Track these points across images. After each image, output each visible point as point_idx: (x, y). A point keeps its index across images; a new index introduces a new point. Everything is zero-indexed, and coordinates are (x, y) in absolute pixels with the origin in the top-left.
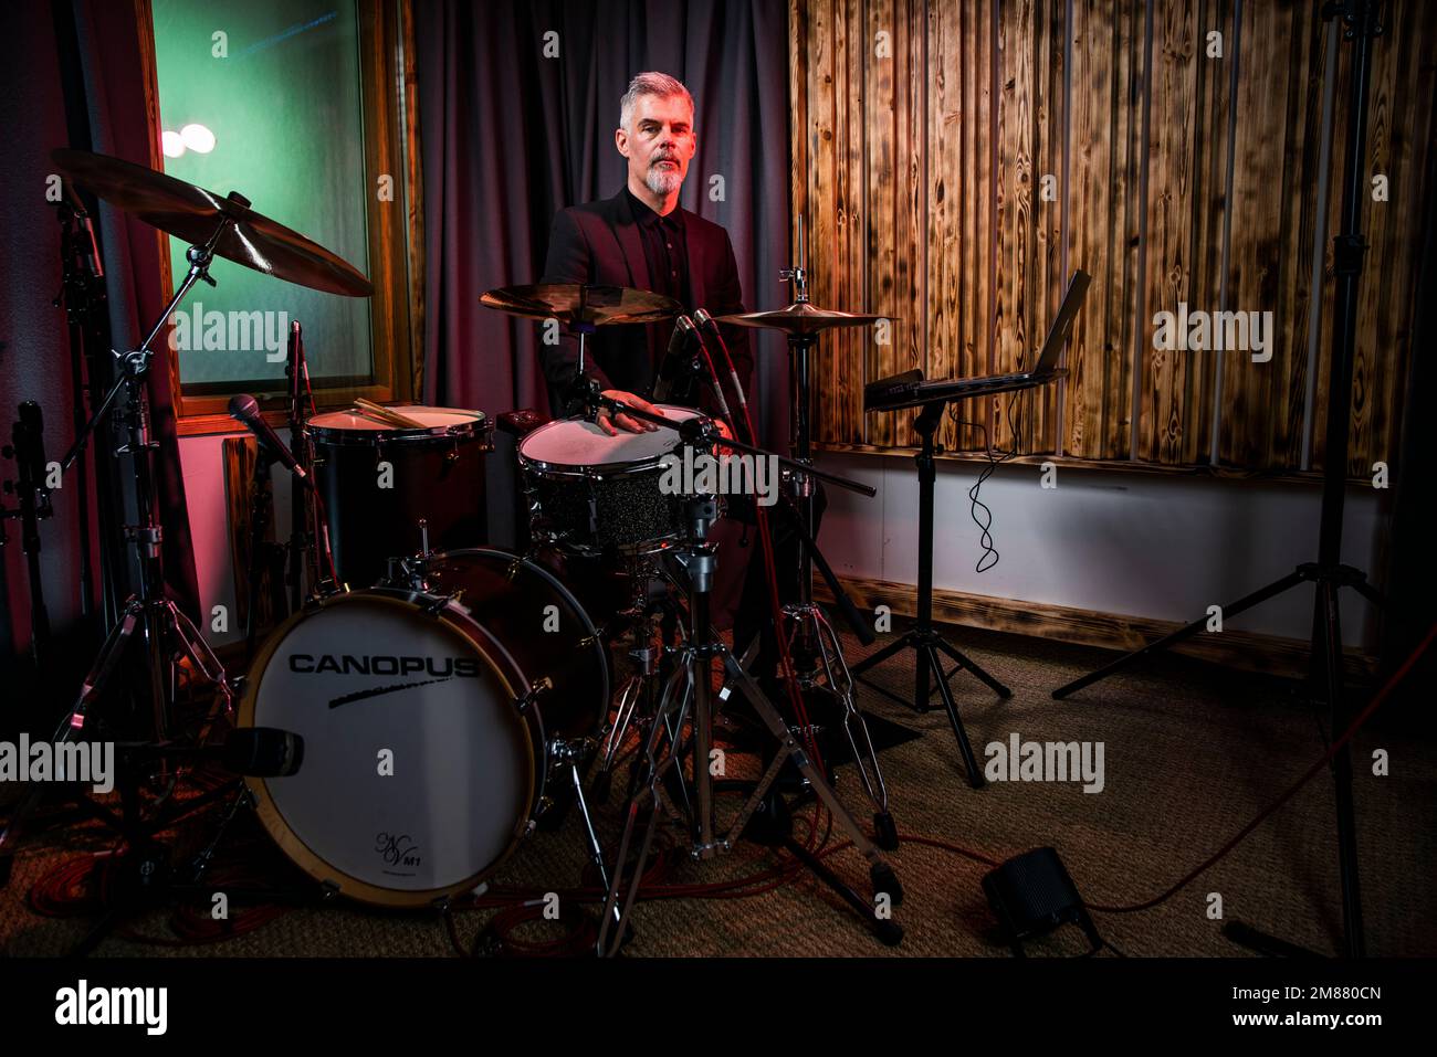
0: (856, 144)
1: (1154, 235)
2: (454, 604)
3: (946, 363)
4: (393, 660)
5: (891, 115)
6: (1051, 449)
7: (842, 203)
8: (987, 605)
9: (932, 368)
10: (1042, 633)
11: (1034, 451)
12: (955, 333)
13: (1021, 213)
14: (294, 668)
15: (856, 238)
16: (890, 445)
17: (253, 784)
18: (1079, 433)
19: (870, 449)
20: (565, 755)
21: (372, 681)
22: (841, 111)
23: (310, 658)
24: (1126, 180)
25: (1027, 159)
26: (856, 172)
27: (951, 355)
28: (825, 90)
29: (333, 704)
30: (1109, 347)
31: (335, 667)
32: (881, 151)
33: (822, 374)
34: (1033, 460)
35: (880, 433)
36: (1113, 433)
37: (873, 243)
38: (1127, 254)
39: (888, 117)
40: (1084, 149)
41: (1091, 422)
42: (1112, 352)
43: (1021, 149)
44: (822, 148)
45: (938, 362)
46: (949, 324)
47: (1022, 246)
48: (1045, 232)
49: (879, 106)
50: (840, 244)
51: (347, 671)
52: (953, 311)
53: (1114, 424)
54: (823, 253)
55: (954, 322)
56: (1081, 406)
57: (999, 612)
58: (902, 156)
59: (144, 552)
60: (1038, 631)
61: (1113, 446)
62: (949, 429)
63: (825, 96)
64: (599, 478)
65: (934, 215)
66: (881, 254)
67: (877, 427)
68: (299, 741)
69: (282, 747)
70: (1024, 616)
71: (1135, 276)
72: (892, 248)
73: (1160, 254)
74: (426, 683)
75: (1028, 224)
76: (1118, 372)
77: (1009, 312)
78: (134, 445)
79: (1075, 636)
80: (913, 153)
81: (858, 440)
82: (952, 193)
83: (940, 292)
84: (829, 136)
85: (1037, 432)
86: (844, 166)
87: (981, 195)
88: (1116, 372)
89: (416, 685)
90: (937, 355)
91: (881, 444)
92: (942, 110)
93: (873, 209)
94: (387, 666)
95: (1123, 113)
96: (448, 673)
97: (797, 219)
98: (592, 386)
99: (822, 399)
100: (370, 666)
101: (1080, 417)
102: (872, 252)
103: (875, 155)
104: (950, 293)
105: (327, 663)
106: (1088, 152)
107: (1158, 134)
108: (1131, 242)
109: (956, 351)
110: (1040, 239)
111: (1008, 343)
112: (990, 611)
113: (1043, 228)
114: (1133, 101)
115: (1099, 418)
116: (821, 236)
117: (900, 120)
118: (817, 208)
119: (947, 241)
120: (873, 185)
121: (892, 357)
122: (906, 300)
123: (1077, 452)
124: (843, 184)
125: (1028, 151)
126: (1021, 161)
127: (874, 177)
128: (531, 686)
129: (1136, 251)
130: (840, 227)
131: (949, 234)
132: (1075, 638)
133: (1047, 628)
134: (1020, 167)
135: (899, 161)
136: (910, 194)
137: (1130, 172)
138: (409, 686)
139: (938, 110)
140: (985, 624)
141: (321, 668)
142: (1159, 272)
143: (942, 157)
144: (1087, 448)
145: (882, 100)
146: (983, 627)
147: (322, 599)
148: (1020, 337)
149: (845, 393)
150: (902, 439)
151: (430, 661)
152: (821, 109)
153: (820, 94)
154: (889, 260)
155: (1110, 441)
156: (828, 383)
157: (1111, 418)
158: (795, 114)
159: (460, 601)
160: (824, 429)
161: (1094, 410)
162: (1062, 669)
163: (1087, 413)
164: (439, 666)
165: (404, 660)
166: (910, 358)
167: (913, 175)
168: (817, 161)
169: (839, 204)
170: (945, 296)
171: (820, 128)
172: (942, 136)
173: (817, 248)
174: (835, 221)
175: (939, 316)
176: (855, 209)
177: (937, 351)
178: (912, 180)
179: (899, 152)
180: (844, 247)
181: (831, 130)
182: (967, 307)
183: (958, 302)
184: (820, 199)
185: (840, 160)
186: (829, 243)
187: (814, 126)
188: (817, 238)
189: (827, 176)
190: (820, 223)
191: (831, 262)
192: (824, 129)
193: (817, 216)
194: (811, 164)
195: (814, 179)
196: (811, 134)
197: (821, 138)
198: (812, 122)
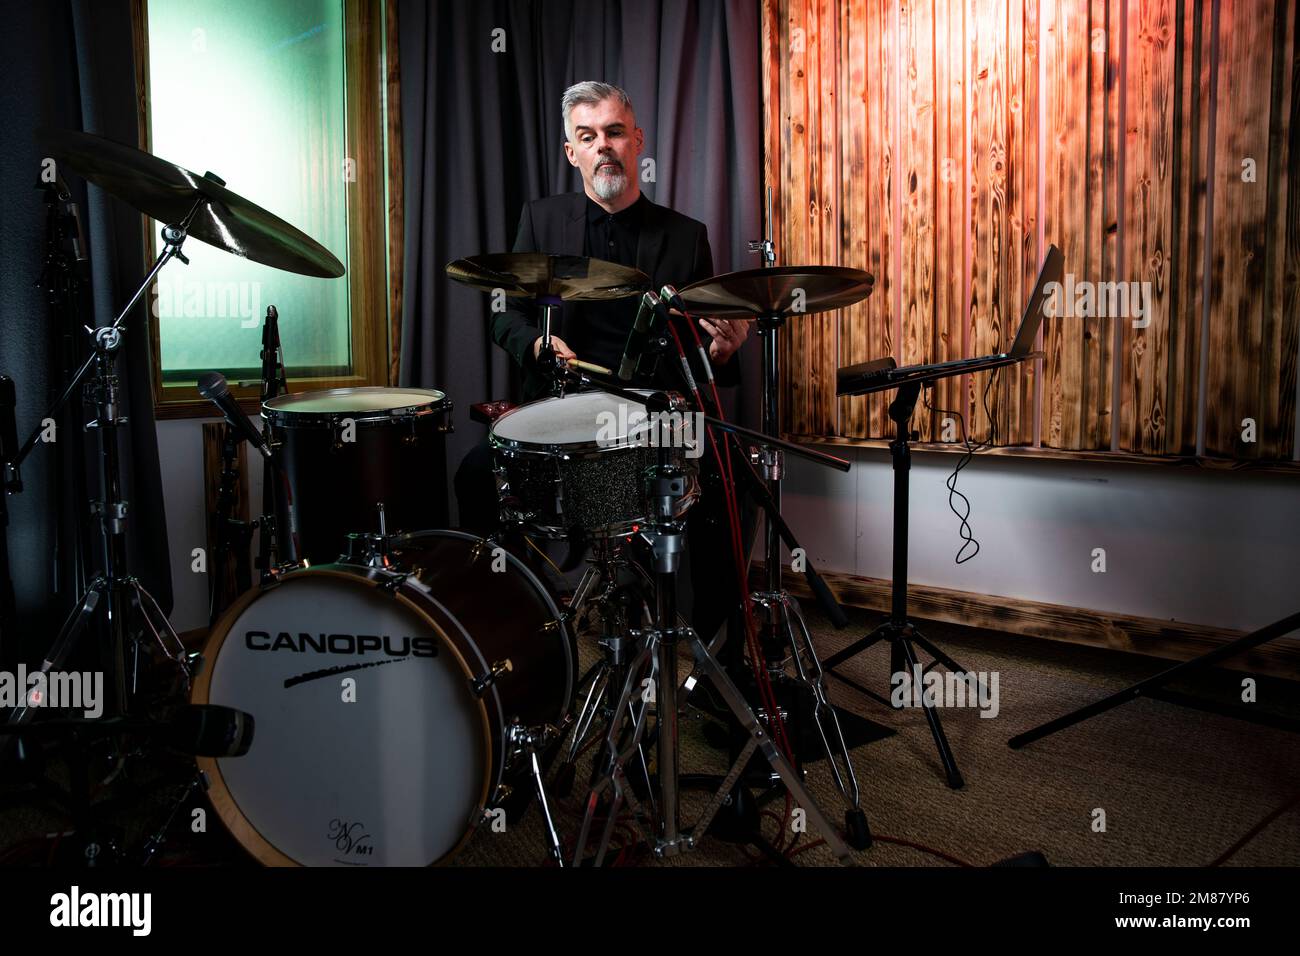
1: (1133, 222)
2: (413, 582)
3: (920, 352)
4: (350, 638)
5: (863, 107)
6: (1029, 440)
7: (814, 196)
8: (964, 600)
9: (906, 359)
10: (1020, 629)
11: (1011, 442)
12: (929, 323)
13: (995, 201)
14: (250, 645)
15: (828, 230)
16: (863, 436)
17: (205, 764)
18: (1058, 424)
19: (843, 441)
20: (524, 741)
21: (329, 660)
22: (813, 105)
23: (266, 635)
24: (1103, 165)
25: (1001, 147)
26: (829, 164)
27: (925, 345)
28: (797, 84)
29: (289, 683)
30: (1087, 336)
31: (291, 645)
32: (853, 143)
33: (795, 365)
34: (1010, 451)
35: (853, 425)
36: (1092, 424)
37: (846, 235)
38: (1105, 241)
39: (860, 110)
40: (1060, 136)
41: (1070, 412)
42: (1091, 341)
43: (995, 137)
44: (795, 142)
45: (911, 353)
46: (923, 314)
47: (997, 234)
48: (1020, 221)
49: (852, 98)
50: (812, 236)
51: (303, 649)
52: (926, 301)
53: (1093, 414)
54: (795, 245)
55: (928, 312)
56: (1060, 395)
57: (978, 608)
58: (874, 147)
59: (110, 526)
60: (1016, 627)
61: (1093, 437)
62: (923, 420)
63: (798, 91)
64: (566, 457)
65: (907, 205)
66: (854, 245)
67: (850, 418)
68: (249, 719)
69: (230, 725)
70: (1003, 612)
71: (1114, 262)
72: (864, 239)
73: (1139, 240)
74: (382, 662)
75: (1003, 212)
76: (1098, 361)
77: (984, 301)
78: (103, 421)
79: (1056, 633)
80: (885, 143)
81: (831, 432)
82: (925, 183)
83: (914, 282)
84: (801, 129)
85: (1014, 421)
86: (816, 159)
88: (1095, 360)
89: (372, 665)
90: (911, 346)
91: (854, 436)
92: (914, 101)
93: (845, 200)
94: (343, 644)
95: (1099, 99)
96: (405, 652)
97: (769, 212)
98: (557, 360)
99: (795, 392)
100: (325, 644)
101: (1058, 407)
102: (845, 243)
103: (848, 147)
104: (923, 282)
105: (284, 641)
106: (1064, 139)
107: (1135, 119)
108: (1109, 229)
109: (930, 341)
110: (1014, 226)
111: (984, 333)
112: (967, 606)
113: (1017, 216)
114: (1108, 86)
115: (1078, 407)
116: (793, 228)
117: (871, 112)
118: (789, 201)
119: (920, 231)
120: (846, 177)
121: (865, 348)
122: (880, 292)
123: (1055, 442)
124: (816, 176)
125: (1002, 140)
126: (995, 149)
127: (847, 169)
128: (491, 668)
129: (1114, 238)
130: (812, 219)
132: (1054, 635)
133: (1026, 624)
134: (994, 156)
135: (872, 150)
136: (882, 186)
137: (1107, 158)
138: (365, 666)
139: (910, 101)
140: (961, 619)
141: (277, 645)
142: (1138, 258)
143: (914, 148)
144: (1066, 437)
145: (854, 94)
146: (958, 622)
147: (279, 574)
148: (995, 326)
149: (818, 384)
150: (875, 429)
151: (387, 640)
152: (794, 102)
153: (792, 89)
154: (861, 250)
155: (1089, 432)
156: (799, 376)
157: (1090, 407)
158: (768, 108)
159: (420, 579)
160: (796, 422)
161: (1073, 400)
162: (1042, 667)
163: (1066, 404)
164: (397, 645)
165: (361, 639)
166: (884, 347)
167: (885, 166)
168: (790, 154)
169: (812, 197)
170: (918, 286)
171: (792, 122)
172: (915, 127)
173: (790, 240)
174: (807, 214)
175: (913, 306)
176: (827, 199)
177: (911, 342)
178: (884, 171)
179: (871, 144)
180: (817, 239)
181: (803, 124)
182: (942, 296)
183: (931, 292)
184: (792, 191)
185: (812, 154)
186: (801, 235)
187: (787, 120)
188: (790, 230)
189: (799, 169)
190: (793, 216)
191: (804, 254)
192: (796, 122)
193: (790, 208)
194: (784, 157)
195: (786, 173)
196: (783, 128)
197: (792, 131)
198: (785, 116)
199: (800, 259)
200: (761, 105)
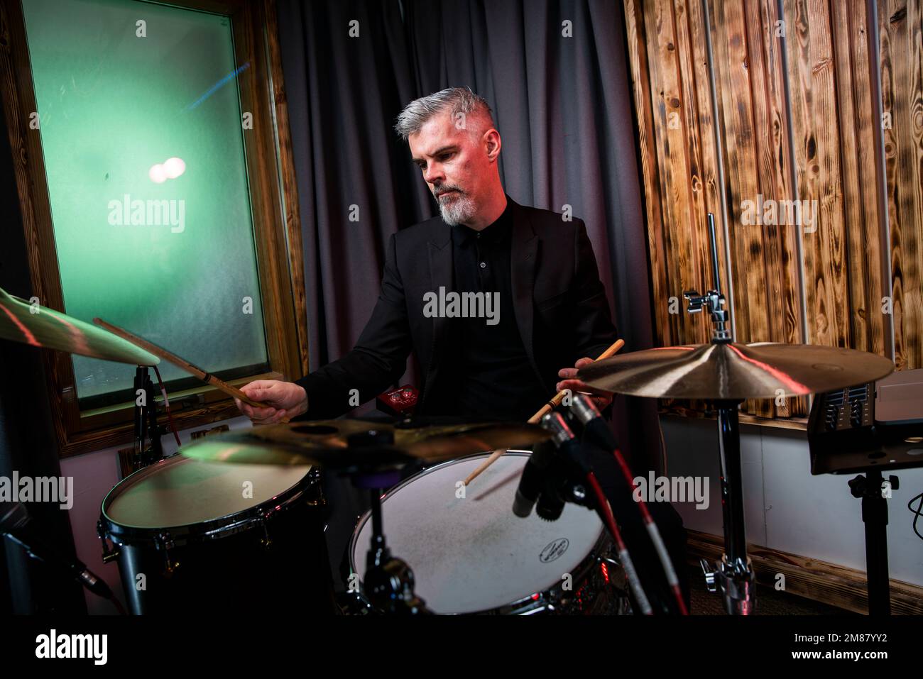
0: (705, 108)
3: (833, 332)
5: (746, 72)
7: (695, 170)
9: (813, 335)
12: (842, 298)
15: (714, 203)
22: (688, 78)
26: (708, 137)
27: (840, 323)
28: (668, 58)
32: (737, 112)
35: (757, 404)
37: (735, 208)
39: (742, 76)
45: (820, 329)
46: (834, 289)
49: (731, 65)
50: (697, 211)
52: (838, 276)
54: (680, 221)
55: (840, 288)
58: (761, 114)
63: (669, 64)
65: (803, 173)
77: (913, 274)
80: (773, 109)
82: (827, 147)
83: (819, 255)
84: (677, 104)
86: (695, 132)
87: (863, 145)
90: (821, 323)
92: (805, 61)
93: (731, 173)
97: (649, 190)
102: (734, 217)
103: (731, 116)
104: (832, 256)
109: (845, 319)
116: (676, 205)
117: (755, 77)
118: (669, 177)
119: (825, 200)
120: (730, 148)
121: (766, 325)
122: (777, 265)
124: (696, 150)
127: (731, 141)
130: (695, 194)
131: (827, 192)
134: (920, 108)
135: (758, 119)
136: (773, 153)
139: (801, 61)
143: (810, 110)
145: (734, 59)
150: (782, 409)
152: (665, 77)
153: (663, 63)
158: (638, 87)
166: (786, 322)
167: (774, 133)
168: (666, 130)
169: (692, 171)
170: (826, 259)
171: (666, 97)
172: (808, 87)
173: (673, 216)
174: (690, 188)
175: (820, 281)
176: (710, 172)
177: (821, 319)
178: (774, 138)
179: (758, 111)
180: (703, 214)
181: (678, 98)
182: (856, 270)
183: (843, 266)
184: (672, 167)
185: (690, 127)
186: (685, 211)
187: (660, 96)
188: (672, 207)
189: (677, 144)
190: (674, 191)
191: (690, 230)
192: (670, 97)
193: (670, 185)
194: (659, 134)
195: (663, 148)
196: (656, 103)
197: (667, 107)
198: (657, 91)
199: (686, 236)
200: (630, 83)
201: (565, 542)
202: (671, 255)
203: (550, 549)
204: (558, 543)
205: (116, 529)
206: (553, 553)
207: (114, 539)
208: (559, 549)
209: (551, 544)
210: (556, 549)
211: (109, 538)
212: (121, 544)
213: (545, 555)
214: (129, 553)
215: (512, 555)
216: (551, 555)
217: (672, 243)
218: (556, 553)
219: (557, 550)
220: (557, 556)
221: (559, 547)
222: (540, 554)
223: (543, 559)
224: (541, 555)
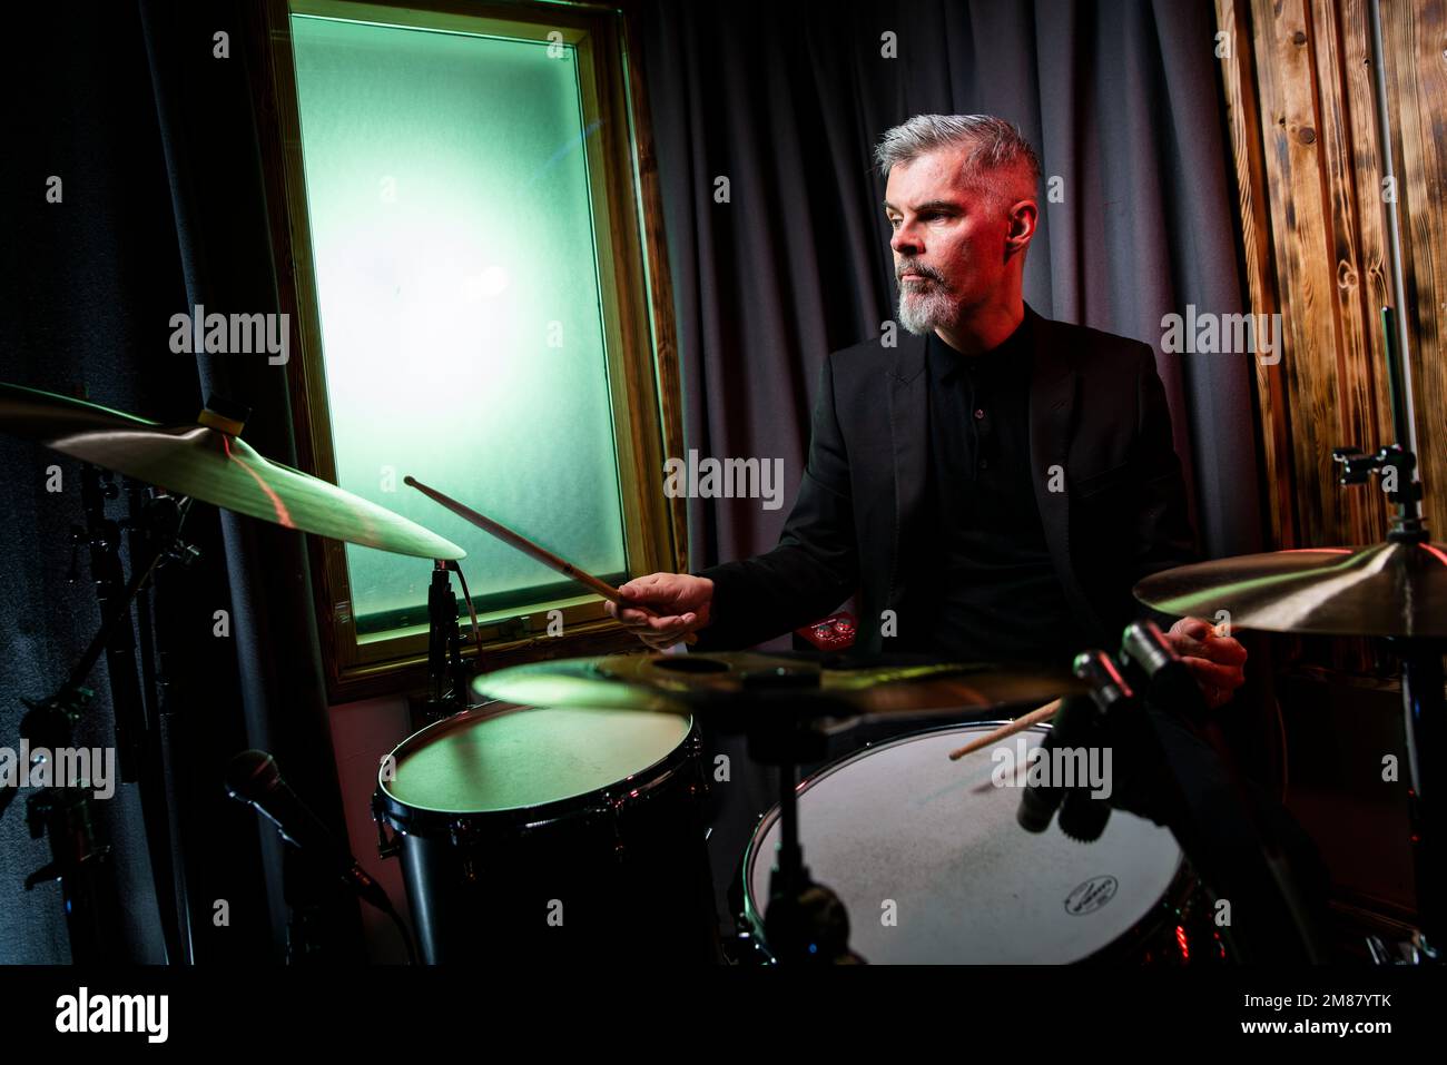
0: (1365, 141)
7: (1344, 250)
22: (1330, 91)
26: (1371, 191)
28: (1294, 58)
32: (1431, 142)
37: (1420, 315)
50: (1348, 323)
54: (1315, 341)
63: (1296, 68)
84: (1311, 137)
86: (1342, 184)
97: (1257, 288)
102: (1422, 330)
103: (1416, 153)
116: (1308, 312)
118: (1295, 265)
120: (1414, 209)
124: (1347, 215)
127: (1415, 194)
130: (1345, 293)
152: (1287, 93)
153: (1284, 68)
158: (1238, 113)
168: (1289, 183)
169: (1338, 252)
171: (1289, 127)
173: (1301, 333)
174: (1334, 283)
176: (1374, 255)
180: (1359, 327)
181: (1313, 126)
184: (1300, 248)
185: (1335, 175)
186: (1324, 323)
187: (1278, 126)
188: (1300, 317)
189: (1309, 204)
190: (1302, 289)
191: (1334, 356)
192: (1298, 125)
193: (1296, 279)
194: (1276, 191)
195: (1283, 216)
196: (1271, 140)
197: (1291, 143)
198: (1273, 116)
199: (1326, 366)
200: (1223, 107)
201: (1109, 882)
202: (1297, 401)
203: (1083, 893)
204: (1098, 884)
205: (397, 810)
206: (1090, 899)
207: (395, 825)
208: (1100, 895)
209: (1085, 884)
210: (1095, 894)
211: (388, 822)
212: (404, 833)
213: (1075, 902)
214: (415, 846)
215: (1015, 896)
216: (1086, 902)
217: (1300, 380)
218: (1094, 900)
219: (1095, 896)
220: (1096, 905)
221: (1099, 890)
222: (1066, 896)
223: (1071, 907)
224: (1068, 902)
